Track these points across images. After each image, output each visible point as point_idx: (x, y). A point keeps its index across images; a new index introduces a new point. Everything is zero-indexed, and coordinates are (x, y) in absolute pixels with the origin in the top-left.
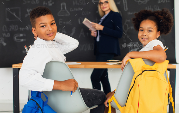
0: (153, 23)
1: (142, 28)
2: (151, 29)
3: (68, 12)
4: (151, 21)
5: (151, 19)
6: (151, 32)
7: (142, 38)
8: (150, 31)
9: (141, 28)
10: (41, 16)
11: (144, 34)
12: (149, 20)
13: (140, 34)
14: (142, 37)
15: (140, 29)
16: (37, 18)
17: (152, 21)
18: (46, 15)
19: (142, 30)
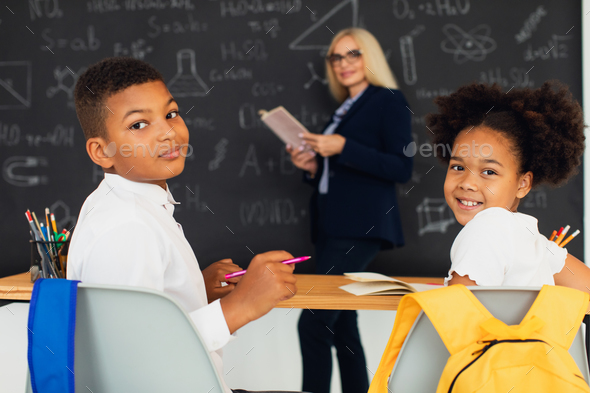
0: (500, 142)
1: (460, 159)
2: (492, 166)
3: (203, 84)
4: (495, 132)
5: (496, 126)
6: (493, 177)
7: (459, 200)
8: (491, 172)
9: (455, 158)
10: (129, 85)
11: (467, 185)
12: (488, 129)
13: (451, 183)
14: (459, 194)
15: (452, 162)
16: (110, 95)
17: (499, 134)
18: (146, 81)
19: (461, 168)
